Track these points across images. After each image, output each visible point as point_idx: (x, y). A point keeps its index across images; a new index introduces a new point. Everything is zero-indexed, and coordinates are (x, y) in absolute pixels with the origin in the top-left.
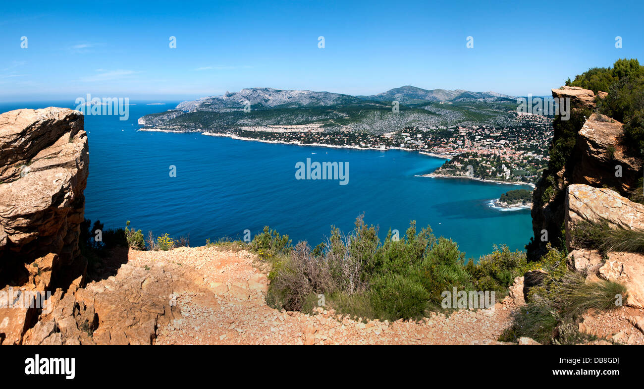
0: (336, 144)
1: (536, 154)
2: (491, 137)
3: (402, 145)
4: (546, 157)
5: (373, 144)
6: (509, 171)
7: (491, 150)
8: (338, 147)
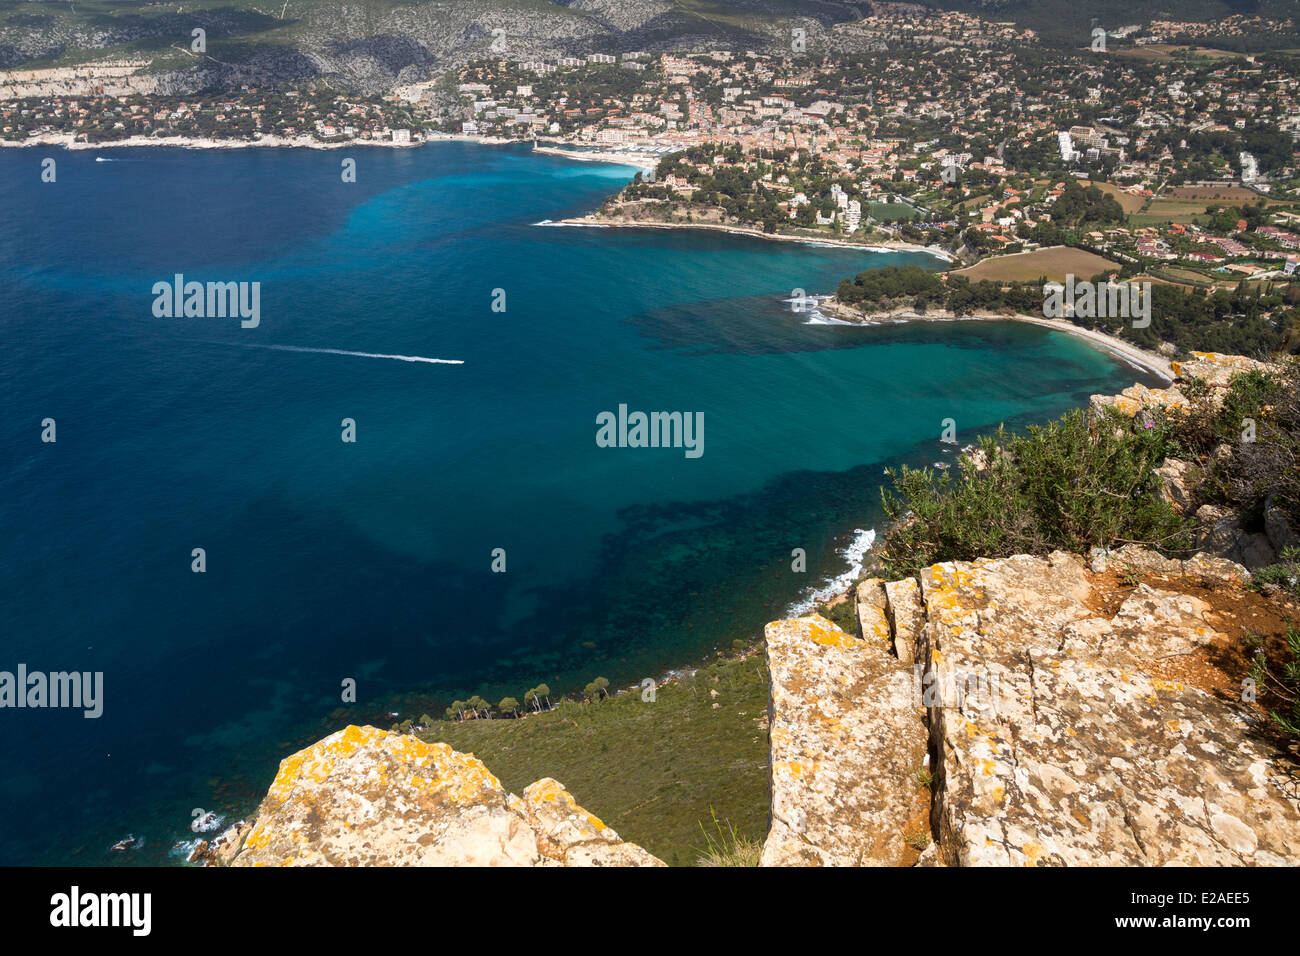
0: (223, 135)
1: (944, 151)
2: (778, 91)
3: (469, 125)
4: (982, 161)
5: (362, 128)
6: (856, 206)
7: (782, 136)
8: (234, 143)
